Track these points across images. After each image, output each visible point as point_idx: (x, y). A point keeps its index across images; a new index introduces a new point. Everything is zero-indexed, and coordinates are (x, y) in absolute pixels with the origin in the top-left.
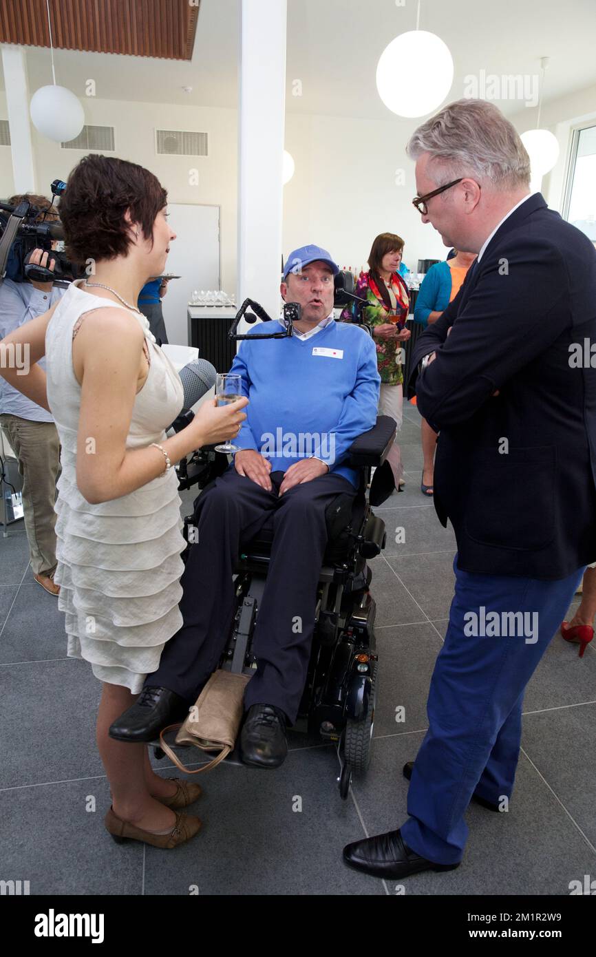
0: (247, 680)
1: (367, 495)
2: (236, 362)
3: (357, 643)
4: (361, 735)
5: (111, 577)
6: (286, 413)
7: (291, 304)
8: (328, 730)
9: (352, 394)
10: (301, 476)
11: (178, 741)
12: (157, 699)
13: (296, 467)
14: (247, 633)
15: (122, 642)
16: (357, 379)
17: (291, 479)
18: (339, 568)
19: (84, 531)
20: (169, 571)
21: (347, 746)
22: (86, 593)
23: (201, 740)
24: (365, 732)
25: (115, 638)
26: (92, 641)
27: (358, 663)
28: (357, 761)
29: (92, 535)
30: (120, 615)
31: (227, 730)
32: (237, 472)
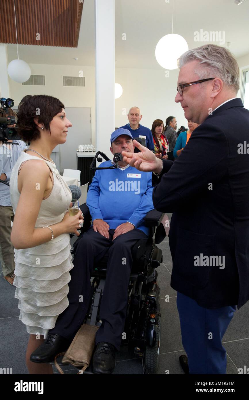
0: (97, 329)
1: (154, 238)
2: (94, 180)
3: (150, 308)
4: (152, 354)
5: (37, 283)
6: (116, 202)
7: (117, 153)
8: (138, 351)
9: (145, 193)
10: (122, 231)
11: (63, 362)
12: (54, 340)
13: (120, 227)
14: (98, 306)
15: (40, 314)
16: (148, 186)
17: (118, 232)
18: (140, 274)
19: (25, 261)
20: (63, 280)
21: (146, 360)
22: (24, 290)
23: (74, 361)
24: (155, 353)
25: (37, 312)
26: (26, 314)
27: (150, 318)
28: (151, 367)
29: (29, 263)
30: (40, 301)
31: (86, 356)
32: (94, 230)
